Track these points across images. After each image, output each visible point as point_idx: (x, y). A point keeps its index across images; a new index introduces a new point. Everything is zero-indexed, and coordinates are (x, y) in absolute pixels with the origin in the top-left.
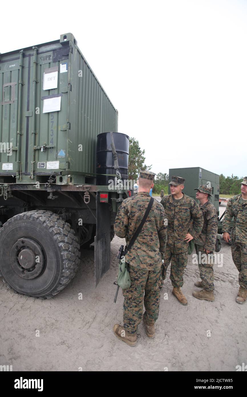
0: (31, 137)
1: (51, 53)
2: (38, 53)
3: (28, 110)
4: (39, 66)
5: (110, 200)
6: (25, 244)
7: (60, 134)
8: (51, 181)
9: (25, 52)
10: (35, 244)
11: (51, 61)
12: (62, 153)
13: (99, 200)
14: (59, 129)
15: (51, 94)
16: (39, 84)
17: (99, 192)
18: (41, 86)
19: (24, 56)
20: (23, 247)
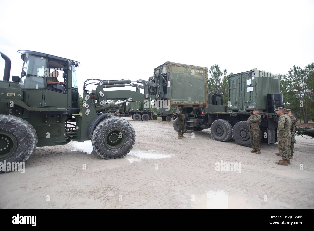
0: (243, 99)
1: (249, 74)
2: (244, 74)
3: (242, 91)
4: (245, 78)
5: (273, 118)
6: (243, 130)
7: (254, 98)
8: (251, 112)
9: (240, 74)
10: (247, 130)
11: (249, 76)
12: (254, 103)
13: (268, 117)
14: (253, 96)
15: (250, 86)
16: (245, 83)
17: (268, 115)
18: (246, 83)
19: (239, 75)
20: (242, 131)
